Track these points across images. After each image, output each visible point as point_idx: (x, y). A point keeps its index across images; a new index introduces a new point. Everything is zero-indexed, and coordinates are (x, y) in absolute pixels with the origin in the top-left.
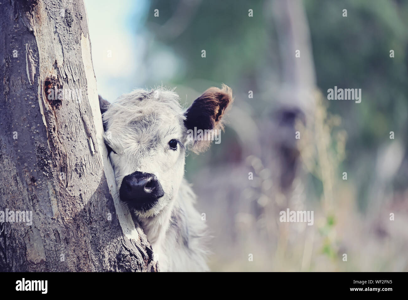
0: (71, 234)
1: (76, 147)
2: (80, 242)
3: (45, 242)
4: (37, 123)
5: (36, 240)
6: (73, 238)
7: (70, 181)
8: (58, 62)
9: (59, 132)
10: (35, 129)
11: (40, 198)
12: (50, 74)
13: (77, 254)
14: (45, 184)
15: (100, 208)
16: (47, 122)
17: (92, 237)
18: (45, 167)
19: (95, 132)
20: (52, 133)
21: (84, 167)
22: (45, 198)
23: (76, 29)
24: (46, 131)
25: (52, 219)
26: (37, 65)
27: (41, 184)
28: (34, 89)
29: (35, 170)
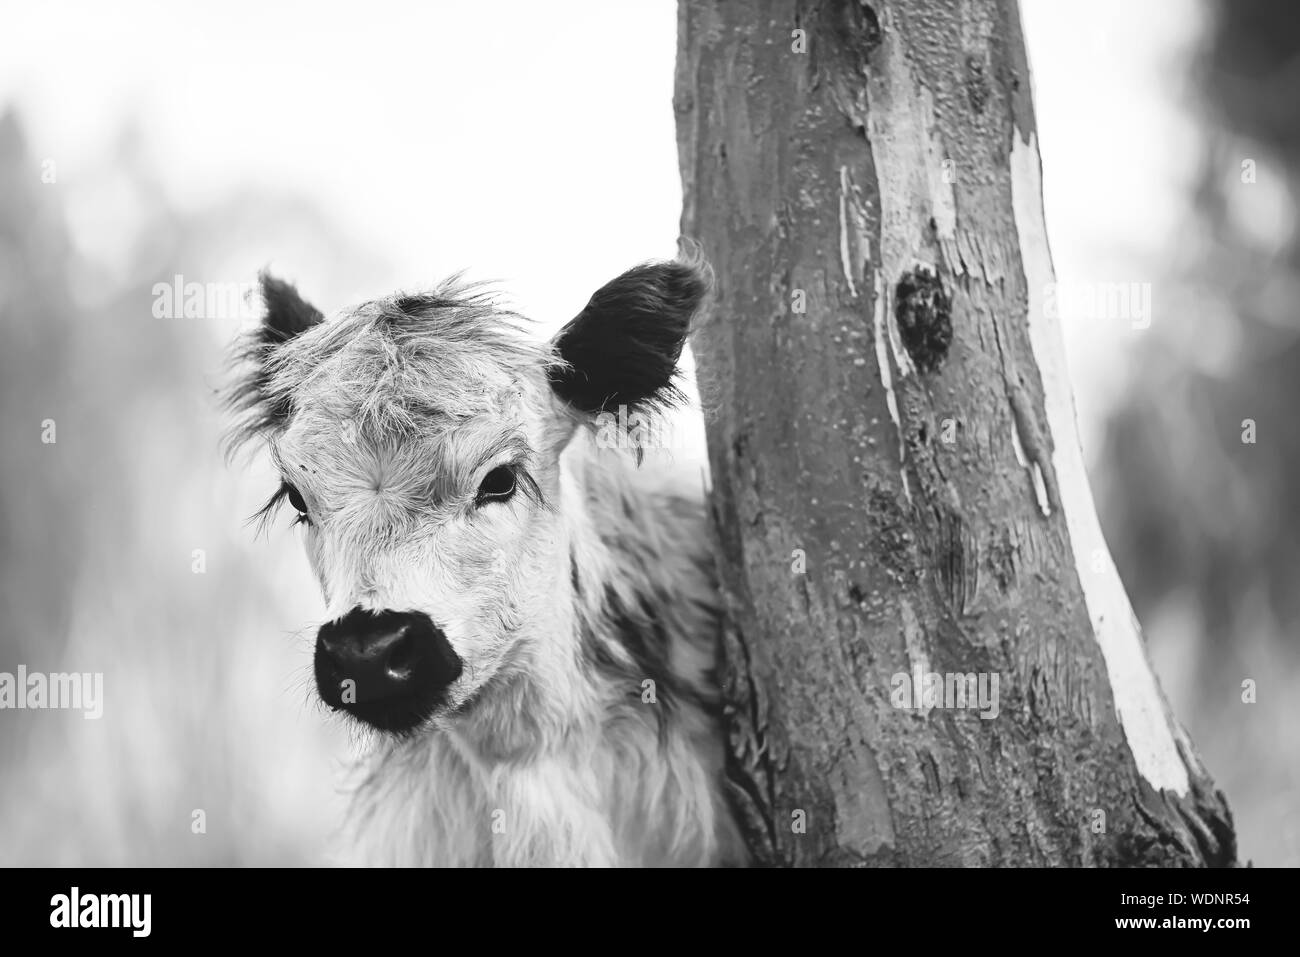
0: (974, 766)
1: (990, 492)
2: (1002, 795)
3: (893, 790)
4: (869, 417)
5: (865, 783)
6: (980, 781)
7: (970, 599)
8: (938, 222)
9: (937, 447)
10: (865, 433)
11: (878, 652)
12: (914, 262)
13: (993, 831)
14: (893, 606)
15: (1063, 687)
16: (902, 414)
17: (1041, 778)
18: (893, 554)
19: (1051, 446)
20: (914, 445)
21: (1015, 557)
22: (893, 652)
23: (999, 121)
24: (896, 441)
25: (915, 717)
26: (875, 232)
27: (881, 608)
28: (862, 308)
29: (863, 564)
